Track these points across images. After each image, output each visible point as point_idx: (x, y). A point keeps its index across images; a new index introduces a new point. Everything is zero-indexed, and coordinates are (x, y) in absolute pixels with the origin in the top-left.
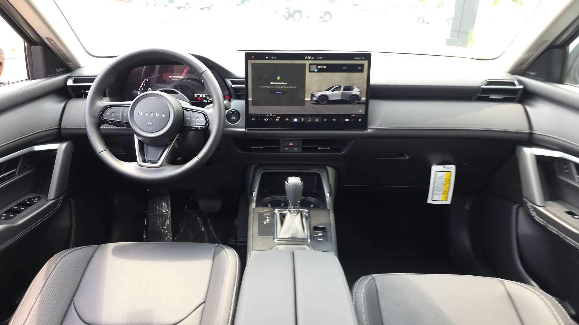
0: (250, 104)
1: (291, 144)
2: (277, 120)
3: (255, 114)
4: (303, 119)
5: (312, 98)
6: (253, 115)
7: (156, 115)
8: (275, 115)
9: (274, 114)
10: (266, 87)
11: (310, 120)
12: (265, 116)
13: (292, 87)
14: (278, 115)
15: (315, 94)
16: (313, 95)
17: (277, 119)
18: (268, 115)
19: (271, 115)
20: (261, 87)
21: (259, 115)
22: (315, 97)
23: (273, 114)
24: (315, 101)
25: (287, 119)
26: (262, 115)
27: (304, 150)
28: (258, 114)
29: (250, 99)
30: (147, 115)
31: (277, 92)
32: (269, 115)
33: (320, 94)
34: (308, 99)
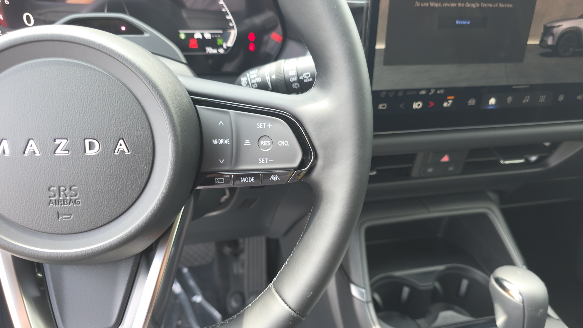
0: (378, 60)
1: (446, 159)
2: (445, 104)
3: (388, 91)
4: (510, 99)
5: (545, 39)
6: (384, 93)
7: (89, 152)
8: (442, 92)
9: (440, 89)
10: (432, 4)
11: (526, 100)
12: (415, 95)
13: (501, 5)
14: (449, 91)
15: (554, 27)
16: (548, 31)
17: (447, 100)
18: (423, 92)
19: (433, 91)
20: (417, 4)
21: (400, 94)
22: (552, 35)
23: (436, 89)
24: (550, 47)
25: (472, 102)
26: (408, 93)
27: (469, 167)
28: (397, 91)
29: (380, 46)
30: (38, 154)
31: (458, 22)
32: (428, 90)
33: (566, 25)
34: (533, 41)
